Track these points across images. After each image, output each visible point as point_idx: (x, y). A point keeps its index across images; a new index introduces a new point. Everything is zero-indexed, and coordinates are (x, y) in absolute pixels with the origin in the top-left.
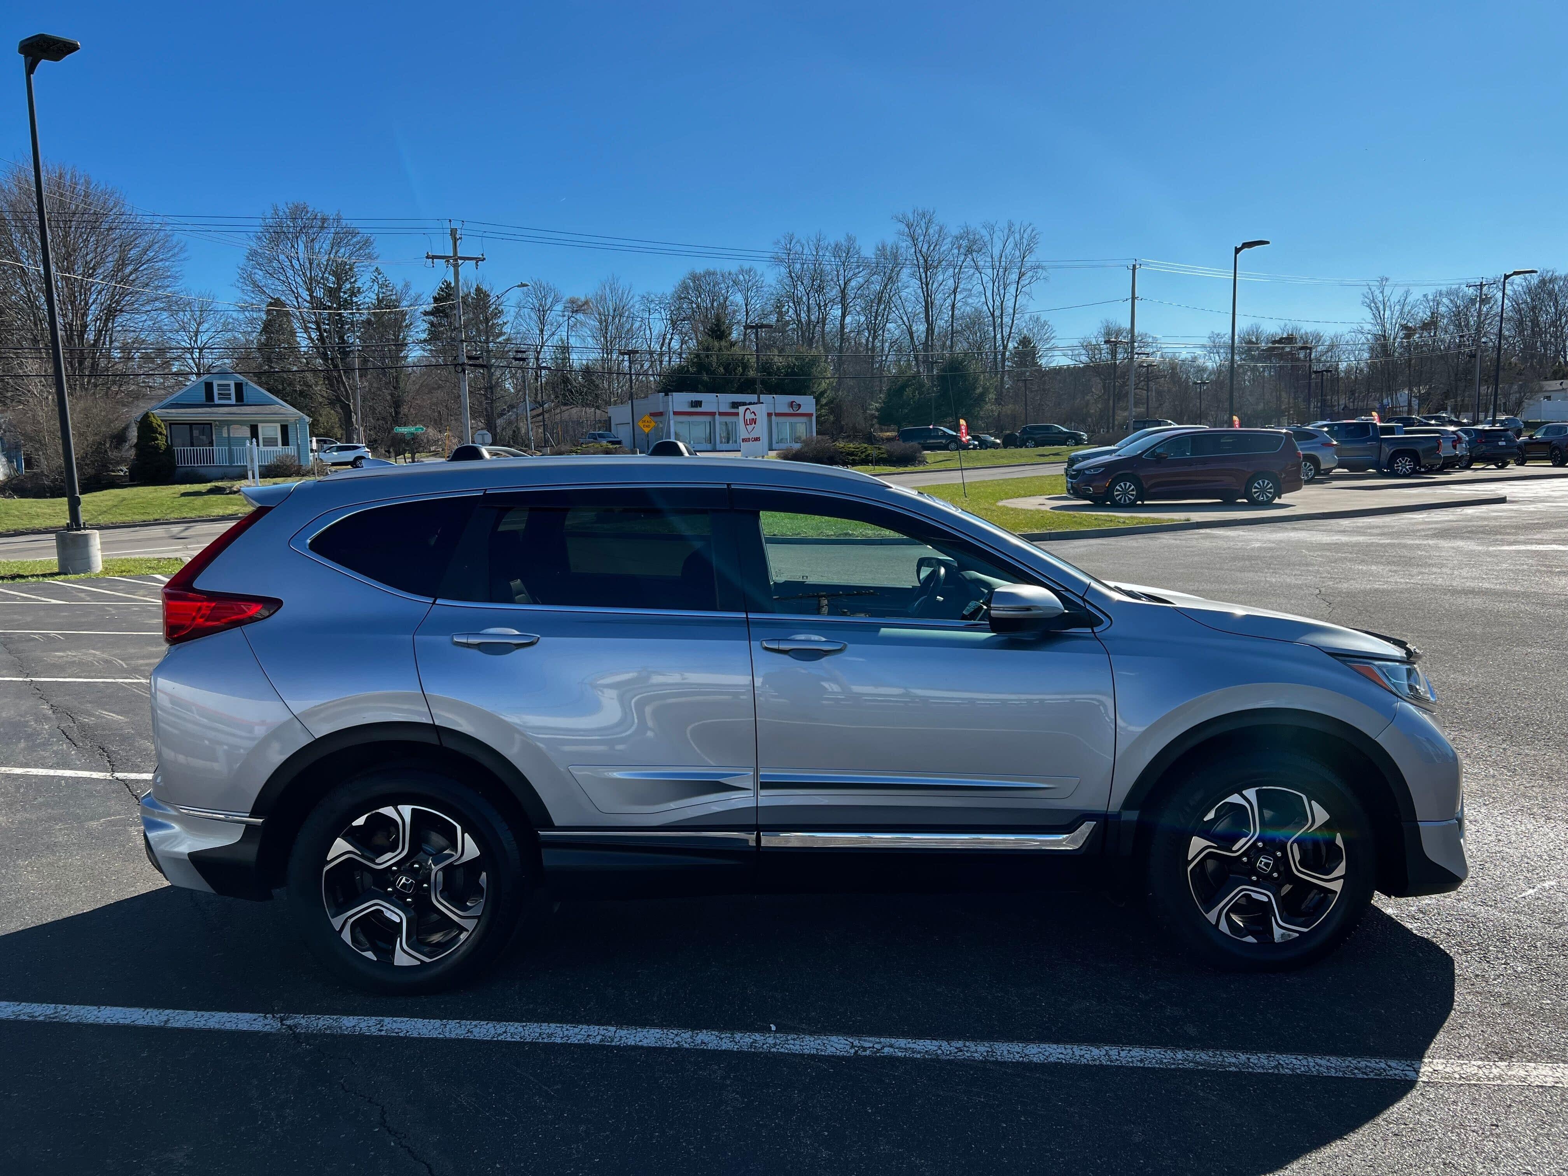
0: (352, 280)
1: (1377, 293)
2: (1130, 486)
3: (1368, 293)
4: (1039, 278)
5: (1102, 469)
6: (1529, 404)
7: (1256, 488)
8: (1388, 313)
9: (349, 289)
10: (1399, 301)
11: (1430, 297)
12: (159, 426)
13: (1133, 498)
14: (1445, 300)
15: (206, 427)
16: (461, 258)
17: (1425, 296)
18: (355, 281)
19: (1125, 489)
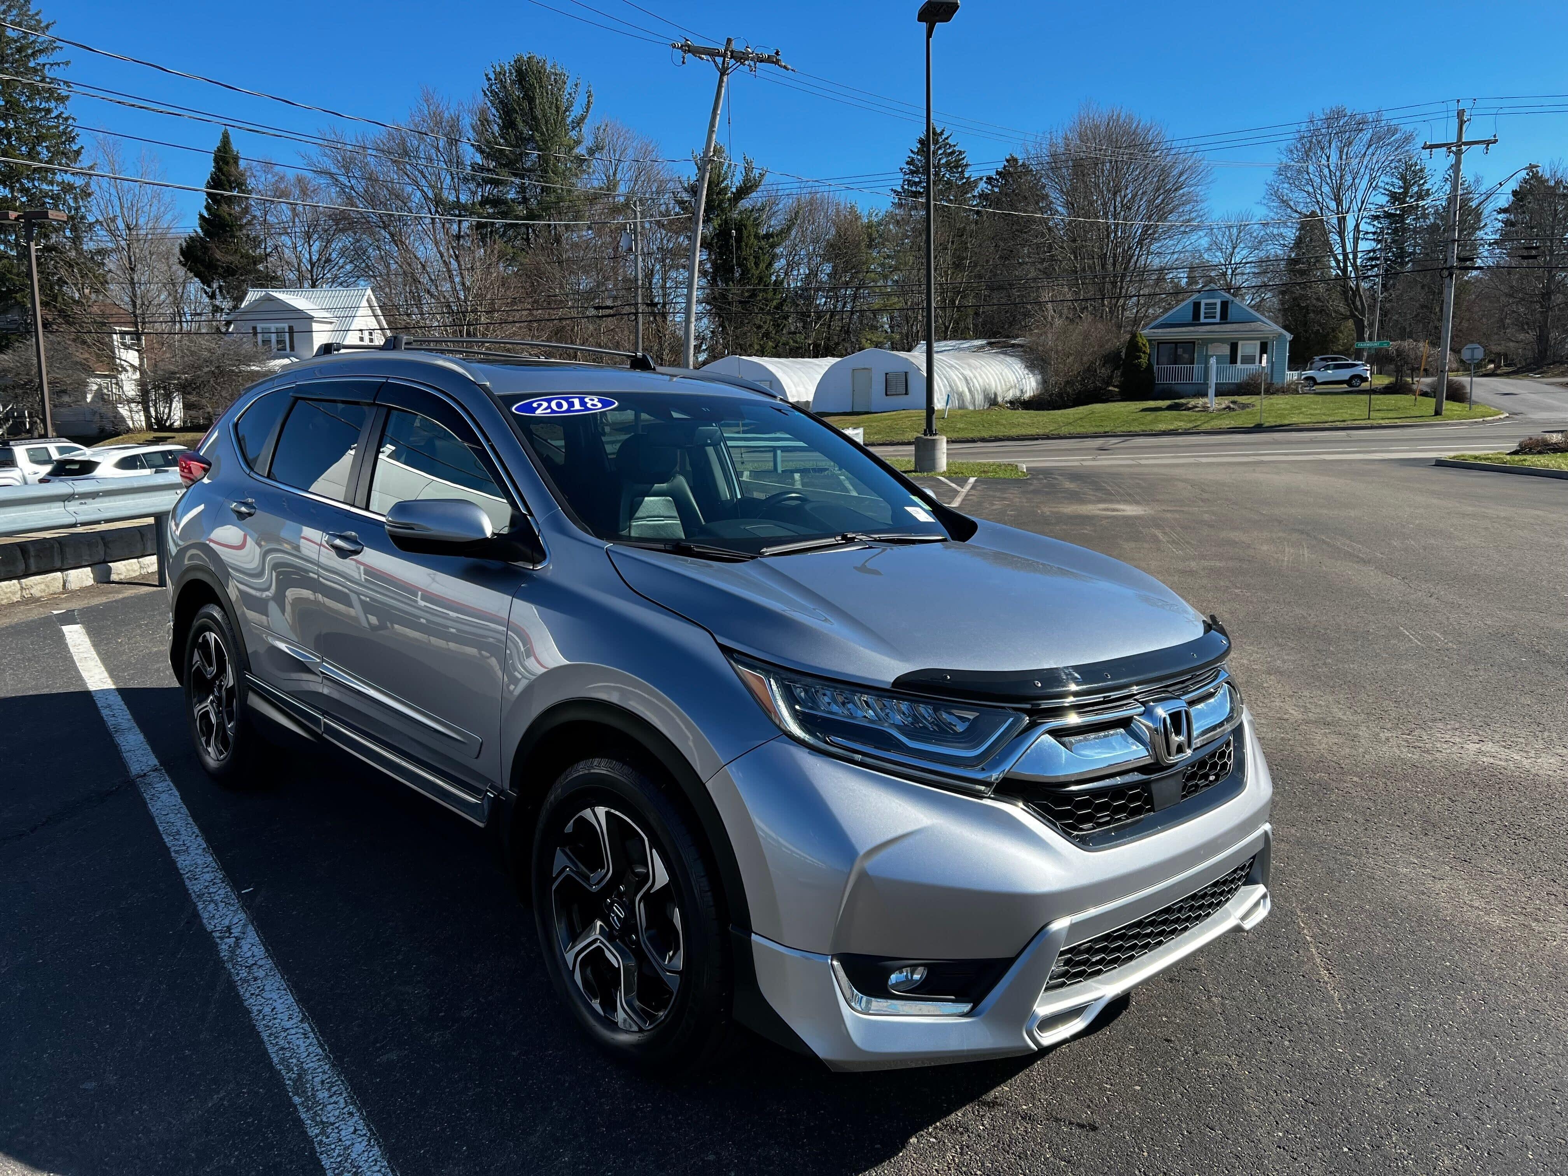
0: (1421, 182)
9: (1417, 193)
12: (1144, 345)
15: (1190, 345)
16: (1466, 144)
18: (1423, 184)
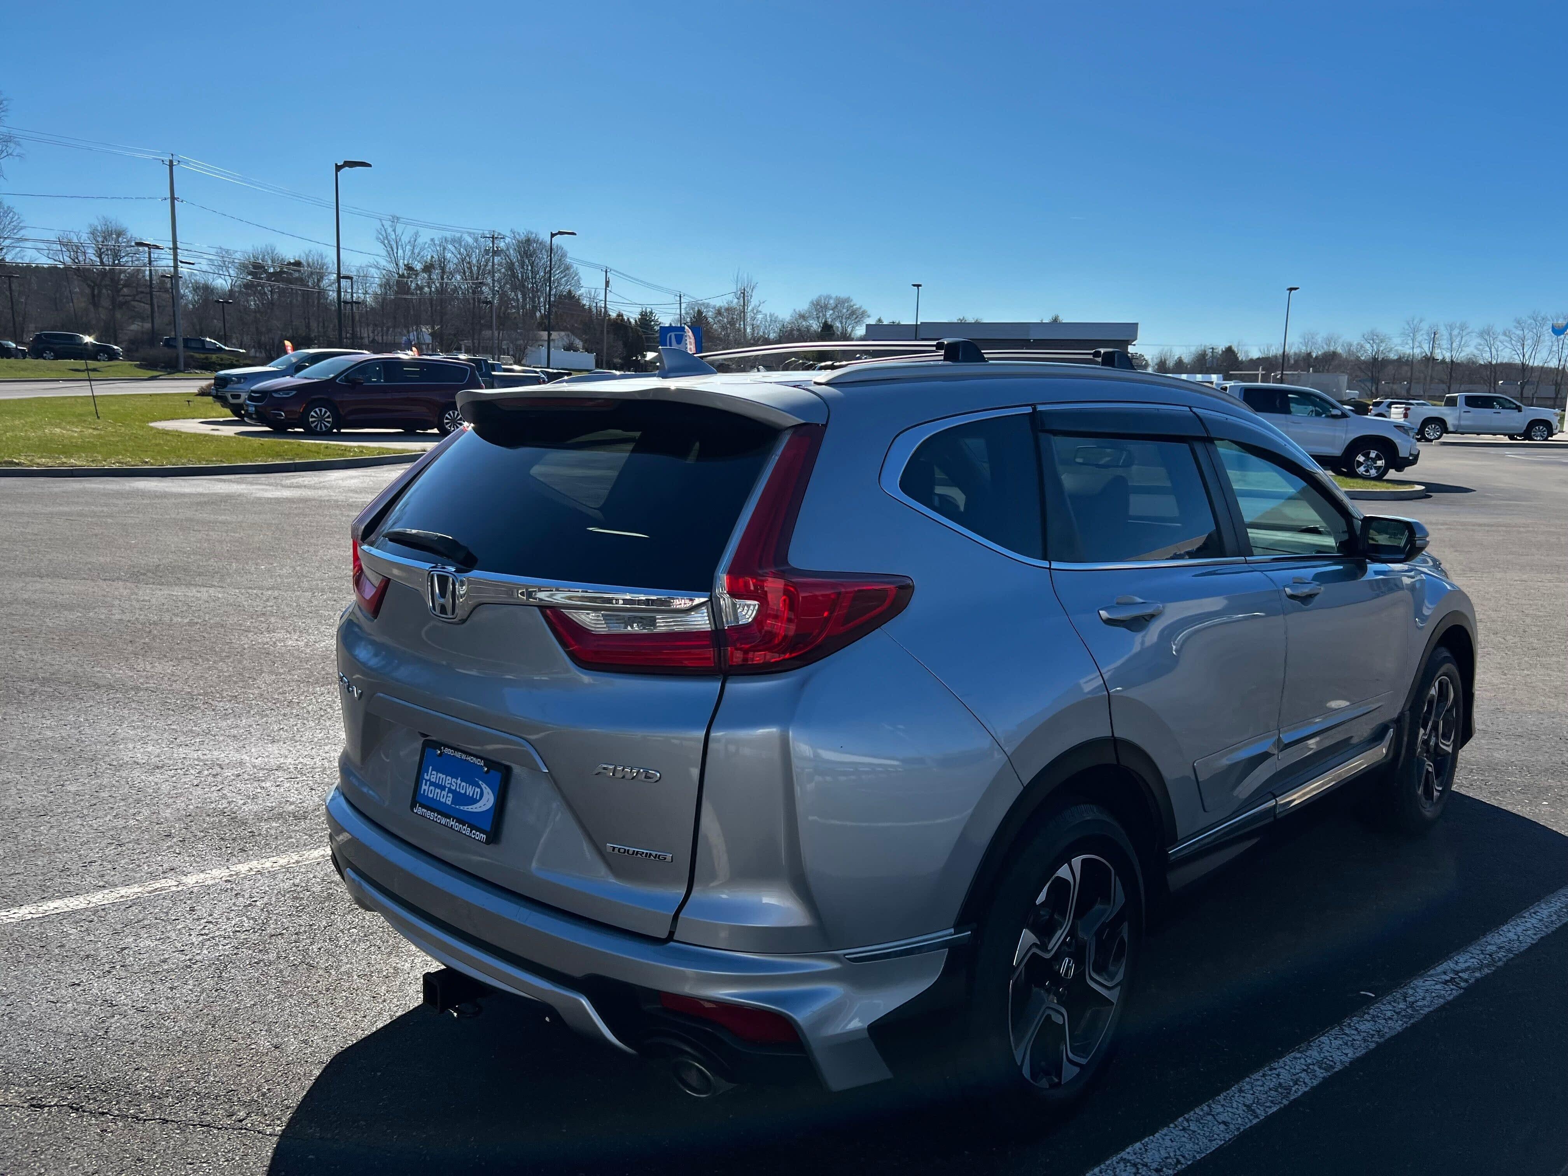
1: (390, 230)
2: (326, 412)
3: (381, 229)
4: (11, 154)
5: (294, 392)
6: (531, 351)
7: (447, 419)
8: (400, 252)
10: (409, 242)
11: (437, 242)
13: (329, 425)
14: (450, 246)
17: (432, 240)
19: (319, 415)
